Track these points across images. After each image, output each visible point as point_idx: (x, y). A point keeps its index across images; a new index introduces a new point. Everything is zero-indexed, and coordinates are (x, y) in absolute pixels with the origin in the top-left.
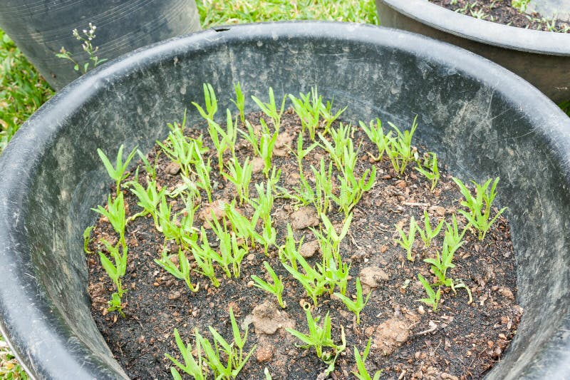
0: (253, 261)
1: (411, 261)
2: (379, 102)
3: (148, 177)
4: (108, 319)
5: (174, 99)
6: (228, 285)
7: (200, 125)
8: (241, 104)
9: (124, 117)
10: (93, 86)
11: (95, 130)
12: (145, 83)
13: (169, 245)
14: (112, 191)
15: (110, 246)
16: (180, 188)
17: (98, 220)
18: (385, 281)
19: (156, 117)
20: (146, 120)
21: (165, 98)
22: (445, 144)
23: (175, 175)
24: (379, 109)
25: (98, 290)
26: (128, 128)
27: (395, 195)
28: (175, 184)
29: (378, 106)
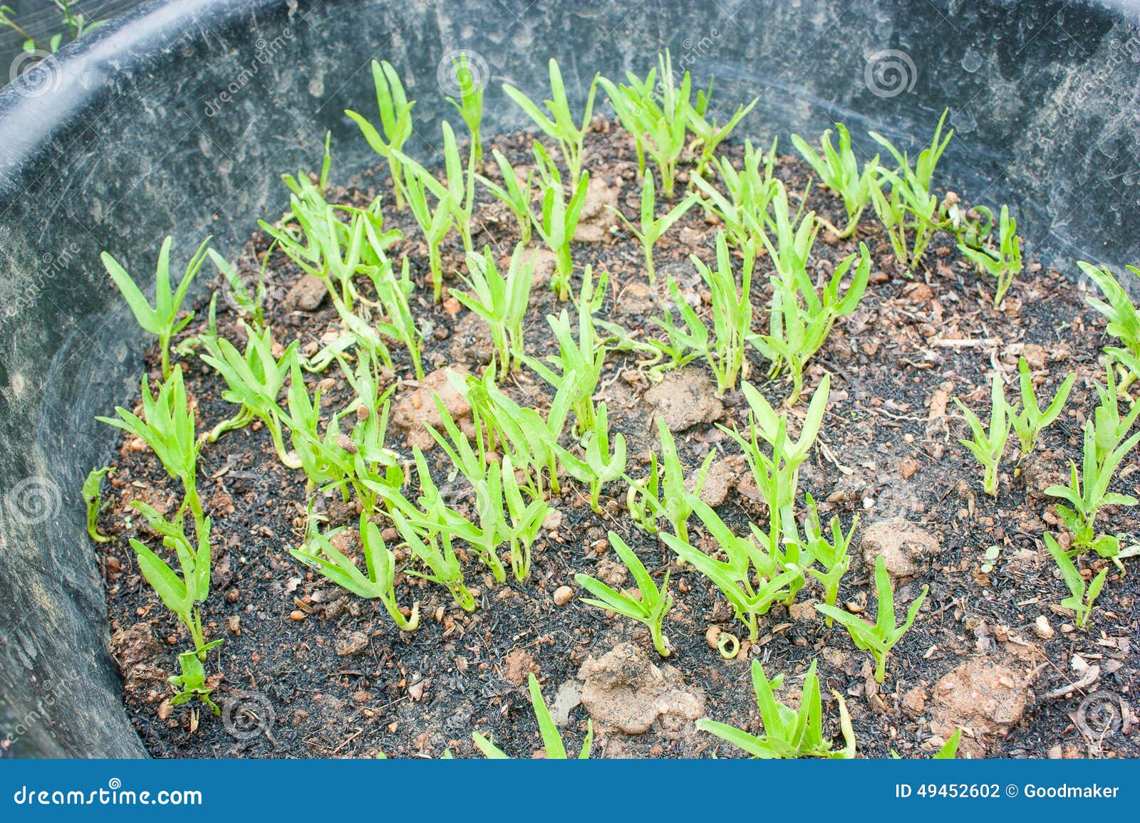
0: (560, 530)
1: (989, 496)
2: (832, 86)
3: (241, 322)
4: (173, 723)
5: (294, 112)
6: (501, 602)
7: (364, 178)
8: (472, 113)
9: (166, 164)
10: (76, 83)
11: (91, 204)
12: (215, 71)
13: (320, 503)
14: (149, 368)
15: (160, 520)
16: (334, 345)
17: (119, 447)
18: (932, 557)
19: (251, 160)
20: (225, 170)
21: (272, 109)
22: (1016, 184)
23: (315, 311)
24: (831, 106)
25: (138, 645)
26: (178, 194)
27: (910, 322)
28: (317, 335)
29: (830, 98)
